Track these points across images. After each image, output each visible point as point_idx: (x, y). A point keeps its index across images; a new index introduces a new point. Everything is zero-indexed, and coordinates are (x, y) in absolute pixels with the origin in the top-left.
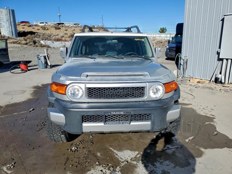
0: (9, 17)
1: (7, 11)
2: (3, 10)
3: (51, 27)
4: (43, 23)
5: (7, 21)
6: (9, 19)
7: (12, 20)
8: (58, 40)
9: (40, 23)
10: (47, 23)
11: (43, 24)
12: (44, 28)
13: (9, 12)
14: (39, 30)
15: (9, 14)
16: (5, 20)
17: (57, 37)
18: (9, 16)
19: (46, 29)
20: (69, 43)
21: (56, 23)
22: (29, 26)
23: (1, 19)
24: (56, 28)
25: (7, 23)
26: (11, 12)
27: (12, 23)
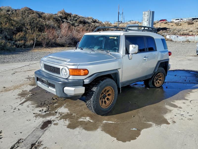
0: (149, 18)
1: (149, 13)
2: (146, 13)
3: (185, 23)
4: (179, 19)
5: (147, 20)
6: (149, 19)
7: (151, 19)
8: (183, 35)
9: (176, 20)
10: (182, 19)
11: (178, 21)
12: (177, 24)
13: (150, 13)
14: (173, 26)
15: (149, 15)
16: (146, 20)
17: (185, 32)
18: (149, 16)
19: (179, 24)
20: (194, 37)
21: (191, 19)
22: (165, 23)
23: (144, 19)
24: (189, 23)
25: (147, 22)
26: (151, 13)
27: (151, 22)
